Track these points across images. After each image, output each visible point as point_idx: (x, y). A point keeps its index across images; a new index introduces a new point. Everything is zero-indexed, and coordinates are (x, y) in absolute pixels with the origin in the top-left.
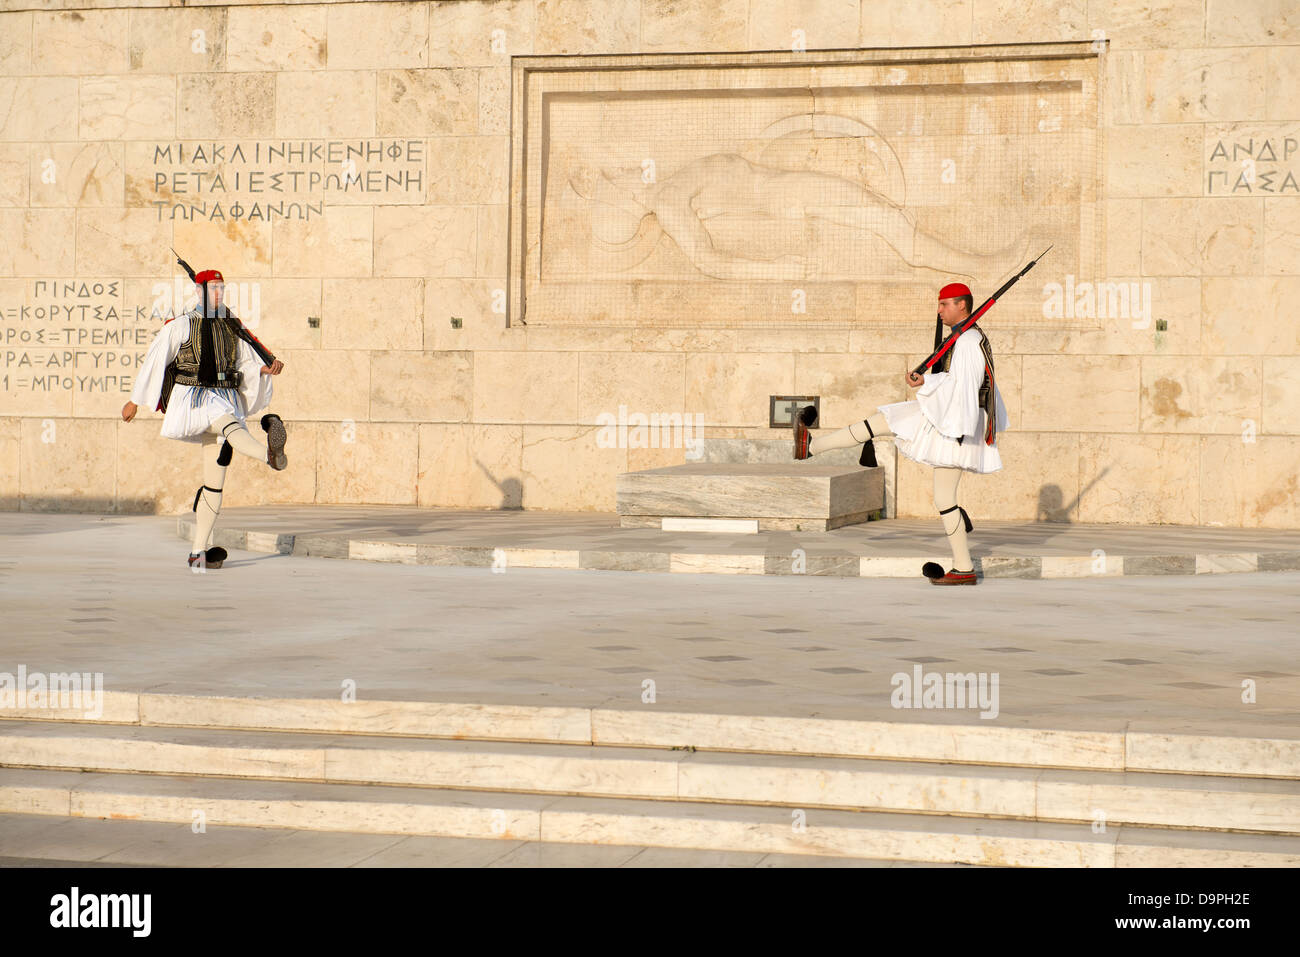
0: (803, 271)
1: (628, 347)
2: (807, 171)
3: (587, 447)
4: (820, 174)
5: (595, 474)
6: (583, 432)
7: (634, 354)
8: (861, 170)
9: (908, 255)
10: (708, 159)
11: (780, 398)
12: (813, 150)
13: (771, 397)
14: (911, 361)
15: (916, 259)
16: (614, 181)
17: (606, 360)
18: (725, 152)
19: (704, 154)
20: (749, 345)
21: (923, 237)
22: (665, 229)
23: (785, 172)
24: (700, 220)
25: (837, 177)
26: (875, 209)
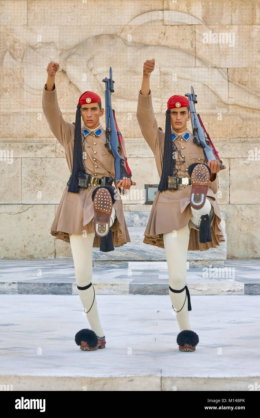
0: (160, 107)
1: (53, 155)
2: (159, 45)
3: (28, 218)
4: (167, 47)
5: (34, 235)
6: (25, 209)
7: (57, 159)
8: (192, 45)
9: (225, 98)
10: (97, 37)
11: (151, 186)
12: (162, 32)
13: (145, 185)
14: (232, 162)
15: (230, 100)
16: (38, 50)
17: (39, 163)
18: (108, 33)
19: (94, 34)
20: (131, 153)
21: (234, 86)
22: (71, 80)
23: (146, 46)
24: (95, 75)
25: (178, 49)
26: (203, 69)
